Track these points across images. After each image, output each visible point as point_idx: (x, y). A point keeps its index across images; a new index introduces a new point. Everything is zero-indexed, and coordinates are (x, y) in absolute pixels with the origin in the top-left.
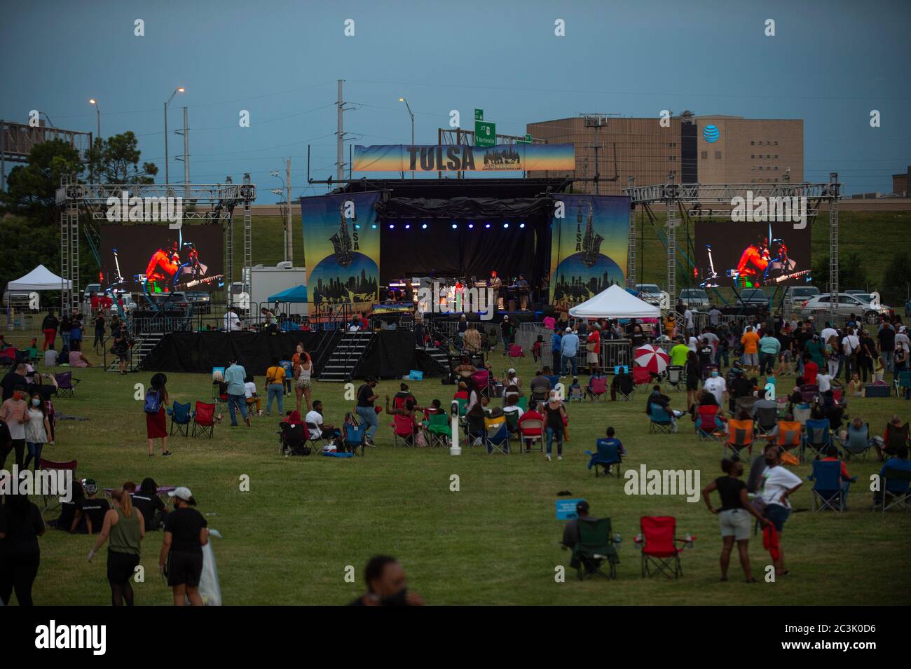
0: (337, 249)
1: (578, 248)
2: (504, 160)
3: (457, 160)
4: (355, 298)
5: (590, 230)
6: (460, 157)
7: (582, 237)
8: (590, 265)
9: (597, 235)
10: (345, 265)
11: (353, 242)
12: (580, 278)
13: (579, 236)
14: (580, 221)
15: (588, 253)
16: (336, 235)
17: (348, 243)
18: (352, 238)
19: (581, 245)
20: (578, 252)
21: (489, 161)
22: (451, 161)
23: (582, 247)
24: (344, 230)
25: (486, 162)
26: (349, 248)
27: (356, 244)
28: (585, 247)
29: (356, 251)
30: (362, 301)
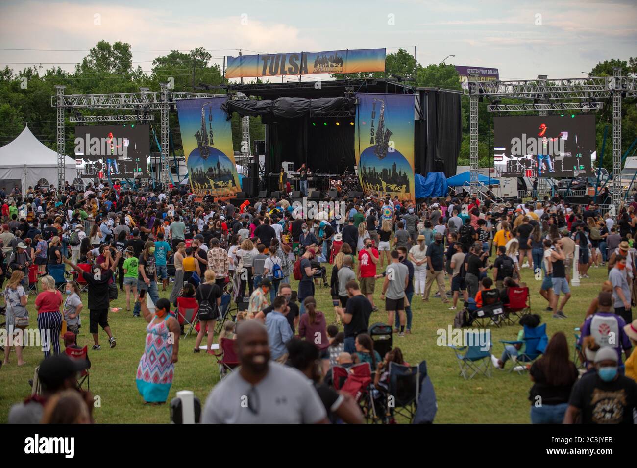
0: (200, 144)
1: (372, 142)
2: (330, 63)
3: (296, 66)
4: (214, 185)
5: (381, 126)
6: (299, 63)
7: (375, 132)
8: (380, 157)
9: (387, 130)
10: (205, 157)
11: (209, 138)
12: (374, 169)
13: (372, 130)
14: (373, 117)
15: (379, 146)
16: (198, 132)
17: (206, 139)
18: (209, 135)
19: (375, 138)
20: (372, 145)
21: (318, 65)
22: (291, 66)
23: (375, 141)
24: (203, 128)
25: (316, 66)
26: (207, 143)
27: (212, 140)
28: (378, 141)
29: (212, 146)
30: (220, 187)
